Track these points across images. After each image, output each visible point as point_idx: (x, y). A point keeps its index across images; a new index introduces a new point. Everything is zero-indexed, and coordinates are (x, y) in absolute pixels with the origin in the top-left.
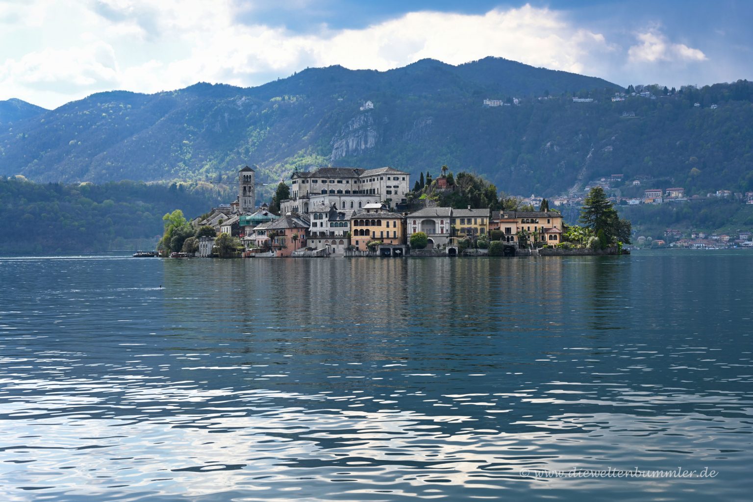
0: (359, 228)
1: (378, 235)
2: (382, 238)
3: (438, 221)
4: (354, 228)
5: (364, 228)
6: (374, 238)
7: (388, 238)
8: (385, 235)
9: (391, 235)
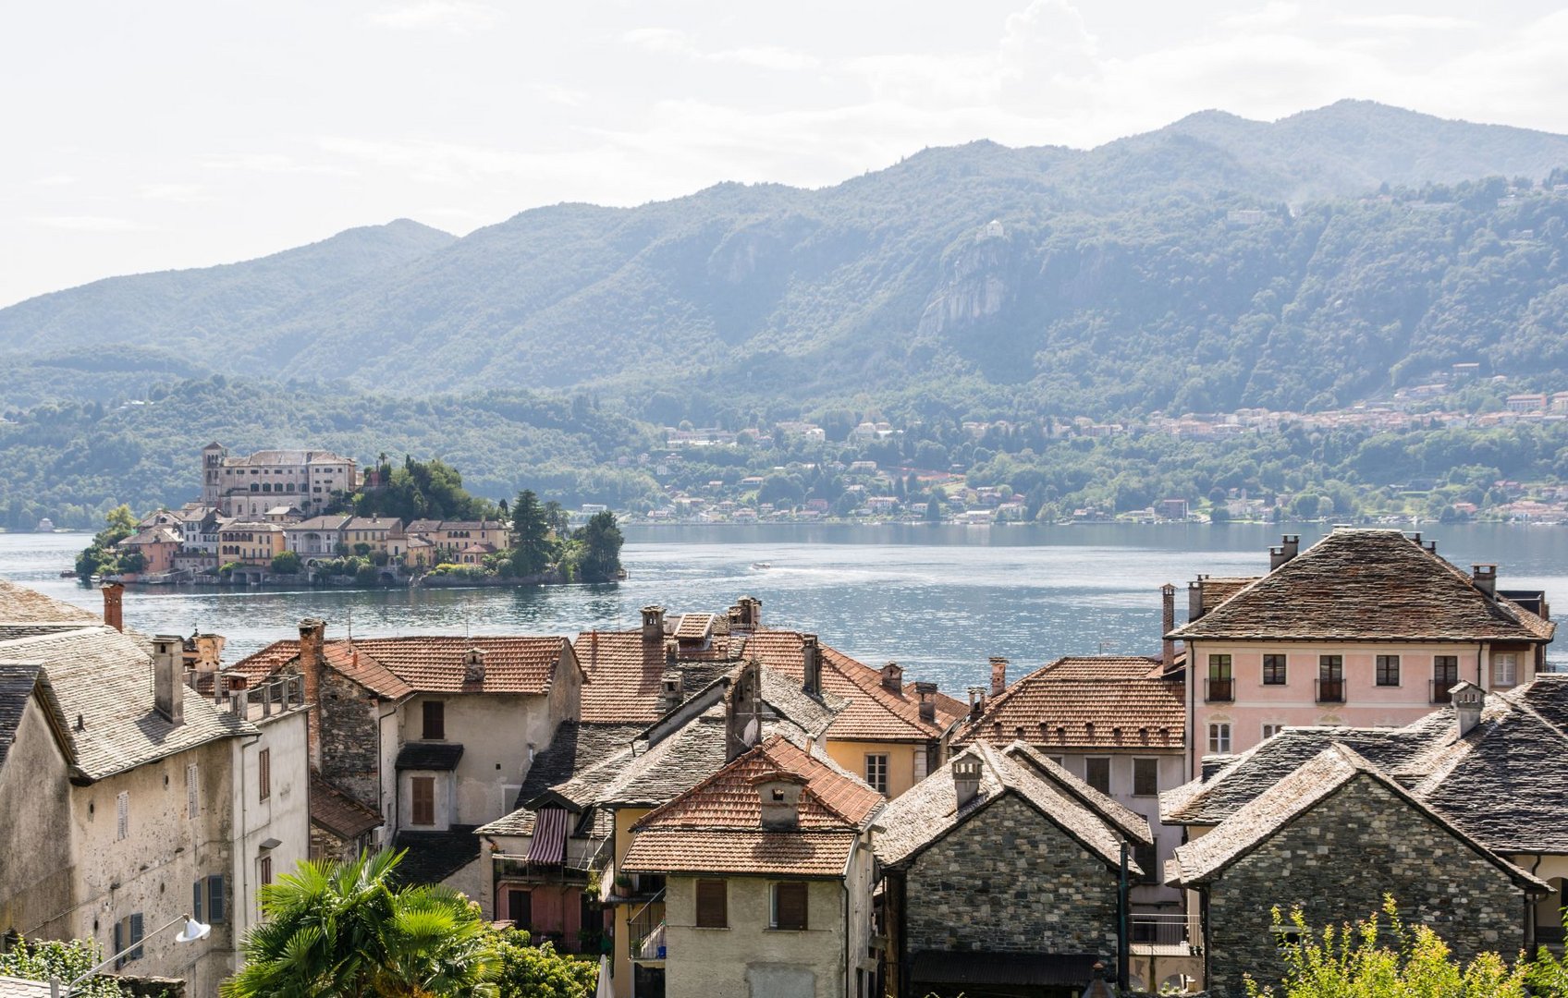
0: (228, 544)
1: (249, 553)
2: (254, 558)
3: (323, 536)
4: (222, 544)
5: (234, 544)
6: (244, 558)
7: (261, 557)
8: (257, 553)
9: (265, 554)
